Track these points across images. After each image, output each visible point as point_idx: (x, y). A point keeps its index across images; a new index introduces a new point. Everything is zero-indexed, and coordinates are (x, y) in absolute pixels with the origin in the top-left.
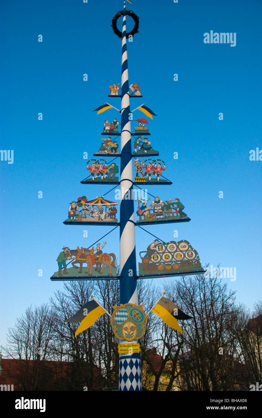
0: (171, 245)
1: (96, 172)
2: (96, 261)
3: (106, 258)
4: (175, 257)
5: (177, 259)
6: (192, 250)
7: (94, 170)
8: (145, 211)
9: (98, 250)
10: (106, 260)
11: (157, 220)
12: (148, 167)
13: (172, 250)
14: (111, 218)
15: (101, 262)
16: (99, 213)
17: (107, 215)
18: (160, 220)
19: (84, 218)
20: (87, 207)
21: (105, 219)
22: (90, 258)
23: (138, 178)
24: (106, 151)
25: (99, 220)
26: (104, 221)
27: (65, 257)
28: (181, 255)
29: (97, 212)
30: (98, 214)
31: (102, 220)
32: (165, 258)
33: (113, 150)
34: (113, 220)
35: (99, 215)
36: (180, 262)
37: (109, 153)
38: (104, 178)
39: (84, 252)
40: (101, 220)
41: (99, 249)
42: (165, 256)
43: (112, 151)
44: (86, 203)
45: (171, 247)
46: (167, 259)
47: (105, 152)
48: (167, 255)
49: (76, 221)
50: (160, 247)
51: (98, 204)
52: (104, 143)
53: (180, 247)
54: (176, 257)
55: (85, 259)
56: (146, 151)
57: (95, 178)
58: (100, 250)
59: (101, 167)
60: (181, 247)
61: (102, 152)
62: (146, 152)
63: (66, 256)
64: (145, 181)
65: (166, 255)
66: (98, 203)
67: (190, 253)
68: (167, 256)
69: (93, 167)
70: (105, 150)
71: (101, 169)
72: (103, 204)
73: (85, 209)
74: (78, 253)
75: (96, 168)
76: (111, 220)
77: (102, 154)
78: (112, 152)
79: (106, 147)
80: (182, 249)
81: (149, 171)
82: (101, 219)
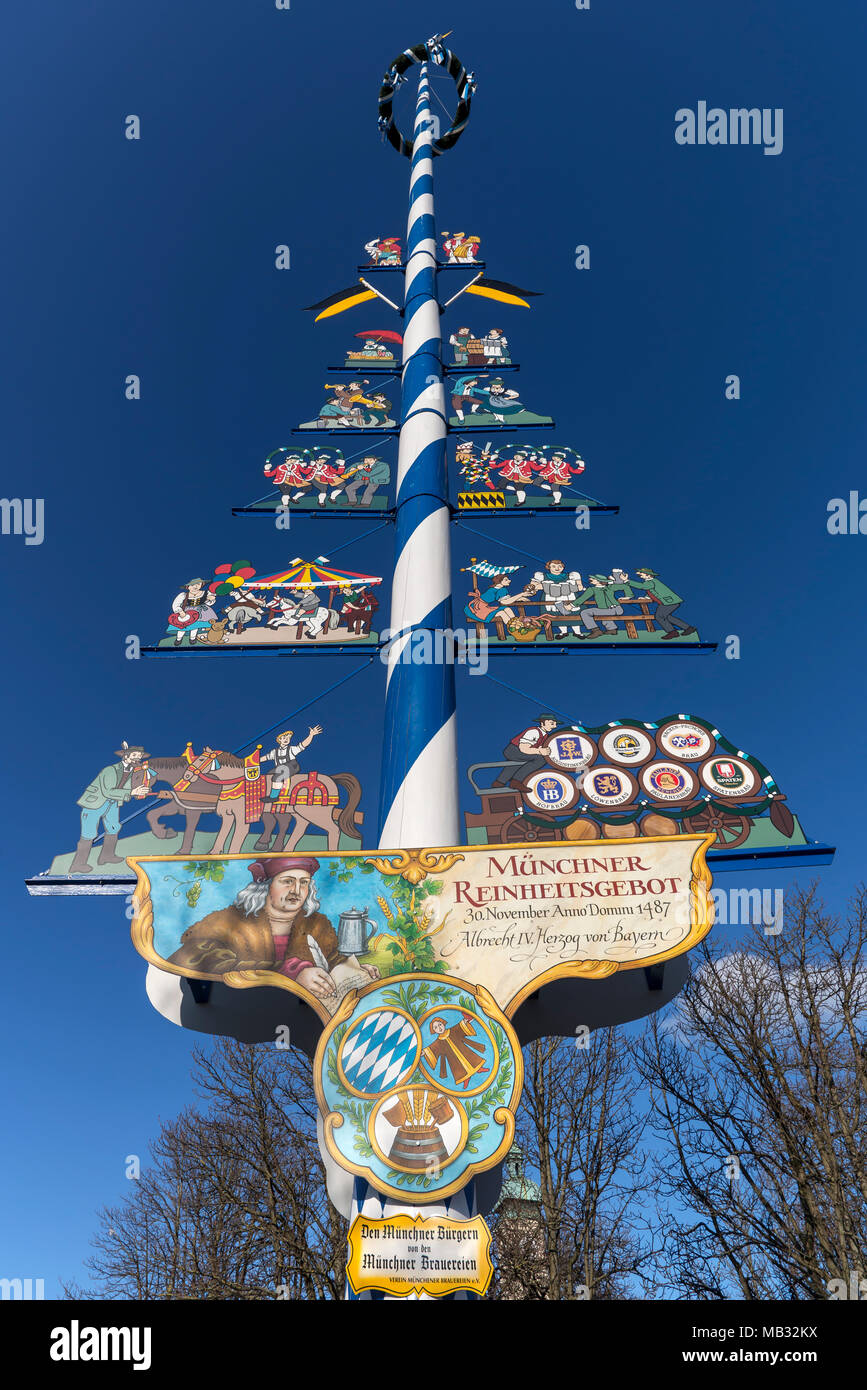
0: (625, 736)
1: (299, 482)
2: (268, 807)
3: (317, 792)
4: (649, 786)
5: (663, 796)
6: (735, 756)
7: (291, 477)
8: (502, 607)
9: (282, 758)
10: (313, 800)
11: (556, 641)
12: (513, 464)
13: (628, 756)
14: (351, 629)
15: (290, 809)
16: (302, 612)
17: (336, 618)
18: (571, 640)
19: (232, 632)
20: (250, 596)
21: (325, 632)
22: (239, 791)
23: (471, 496)
24: (345, 422)
25: (299, 636)
26: (321, 639)
27: (120, 786)
28: (681, 778)
29: (293, 612)
30: (294, 617)
31: (314, 637)
32: (598, 790)
33: (372, 417)
34: (362, 635)
35: (302, 620)
36: (679, 810)
37: (355, 424)
38: (328, 498)
39: (213, 768)
40: (305, 639)
41: (284, 753)
42: (596, 781)
43: (368, 421)
44: (246, 581)
45: (623, 743)
46: (610, 793)
47: (339, 424)
48: (609, 775)
49: (198, 644)
50: (569, 746)
51: (299, 585)
52: (337, 398)
53: (666, 742)
54: (656, 787)
55: (214, 798)
56: (500, 417)
57: (291, 500)
58: (292, 757)
59: (319, 468)
60: (675, 744)
61: (326, 424)
62: (502, 419)
63: (128, 785)
64: (499, 505)
65: (602, 776)
66: (299, 581)
67: (725, 769)
68: (606, 782)
69: (289, 468)
70: (340, 416)
71: (322, 473)
72: (320, 584)
73: (243, 600)
74: (187, 772)
75: (300, 470)
76: (352, 635)
77: (327, 427)
78: (367, 423)
79: (346, 409)
80: (677, 752)
81: (516, 476)
82: (308, 634)
